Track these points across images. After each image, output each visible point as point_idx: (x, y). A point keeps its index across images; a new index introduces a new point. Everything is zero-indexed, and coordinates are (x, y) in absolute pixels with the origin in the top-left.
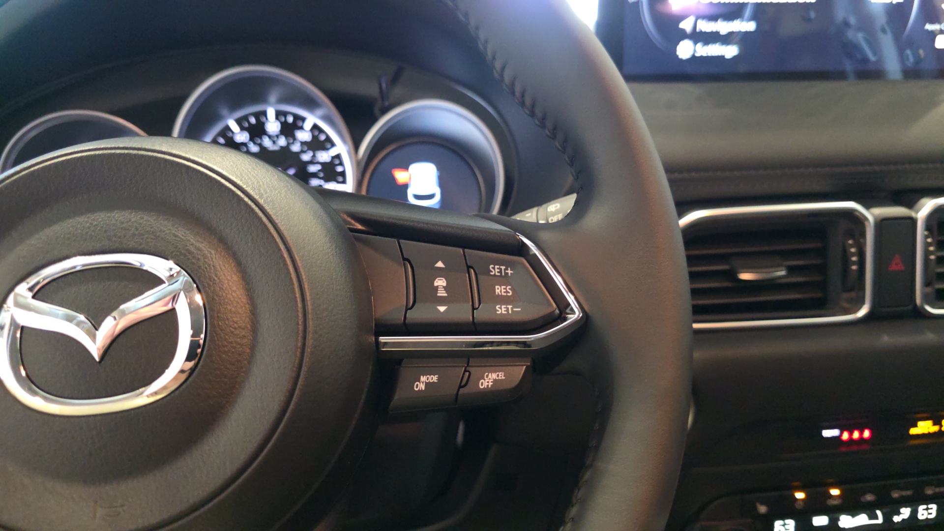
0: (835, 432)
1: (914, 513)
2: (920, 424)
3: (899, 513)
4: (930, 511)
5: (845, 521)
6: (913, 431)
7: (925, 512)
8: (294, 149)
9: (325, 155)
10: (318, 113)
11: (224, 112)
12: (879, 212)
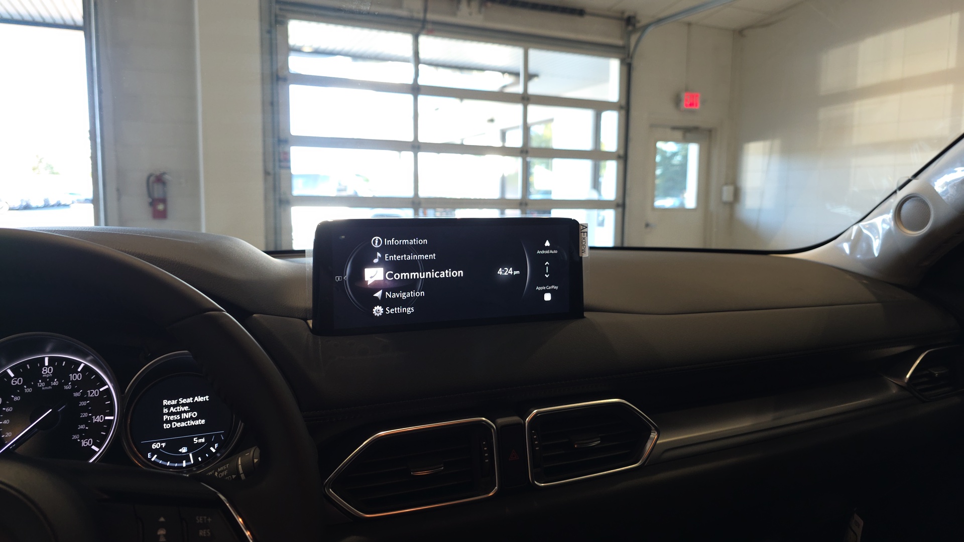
8: (66, 387)
9: (94, 393)
10: (89, 358)
11: (4, 362)
12: (500, 421)
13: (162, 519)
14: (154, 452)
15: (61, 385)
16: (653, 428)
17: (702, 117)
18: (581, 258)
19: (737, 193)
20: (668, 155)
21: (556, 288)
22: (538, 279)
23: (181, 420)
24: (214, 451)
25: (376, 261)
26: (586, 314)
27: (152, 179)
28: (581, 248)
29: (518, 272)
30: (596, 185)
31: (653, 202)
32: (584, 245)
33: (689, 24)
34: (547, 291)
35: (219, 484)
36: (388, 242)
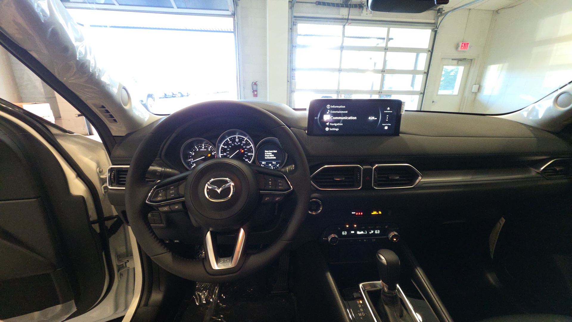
0: (354, 213)
1: (374, 232)
2: (374, 212)
3: (371, 232)
4: (378, 232)
5: (358, 233)
6: (372, 214)
8: (242, 145)
9: (248, 147)
10: (247, 137)
11: (227, 137)
12: (364, 167)
13: (270, 179)
14: (263, 164)
15: (240, 144)
16: (420, 175)
17: (468, 53)
18: (401, 114)
19: (479, 89)
20: (449, 71)
21: (390, 125)
22: (383, 121)
23: (270, 157)
24: (278, 166)
25: (328, 113)
26: (400, 135)
27: (253, 83)
28: (402, 111)
29: (376, 119)
30: (412, 85)
31: (438, 91)
32: (403, 110)
33: (470, 9)
34: (386, 126)
35: (285, 173)
36: (332, 107)
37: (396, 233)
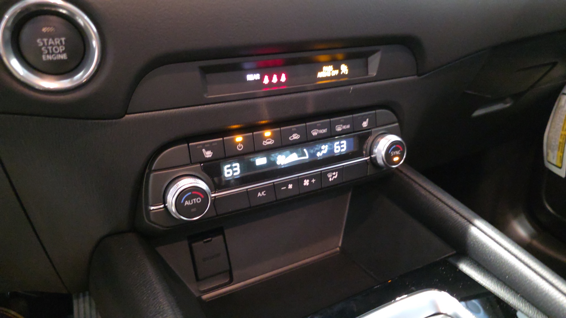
0: (257, 77)
1: (331, 149)
2: (325, 68)
3: (321, 150)
4: (342, 146)
5: (281, 159)
6: (320, 75)
7: (339, 147)
37: (394, 138)
